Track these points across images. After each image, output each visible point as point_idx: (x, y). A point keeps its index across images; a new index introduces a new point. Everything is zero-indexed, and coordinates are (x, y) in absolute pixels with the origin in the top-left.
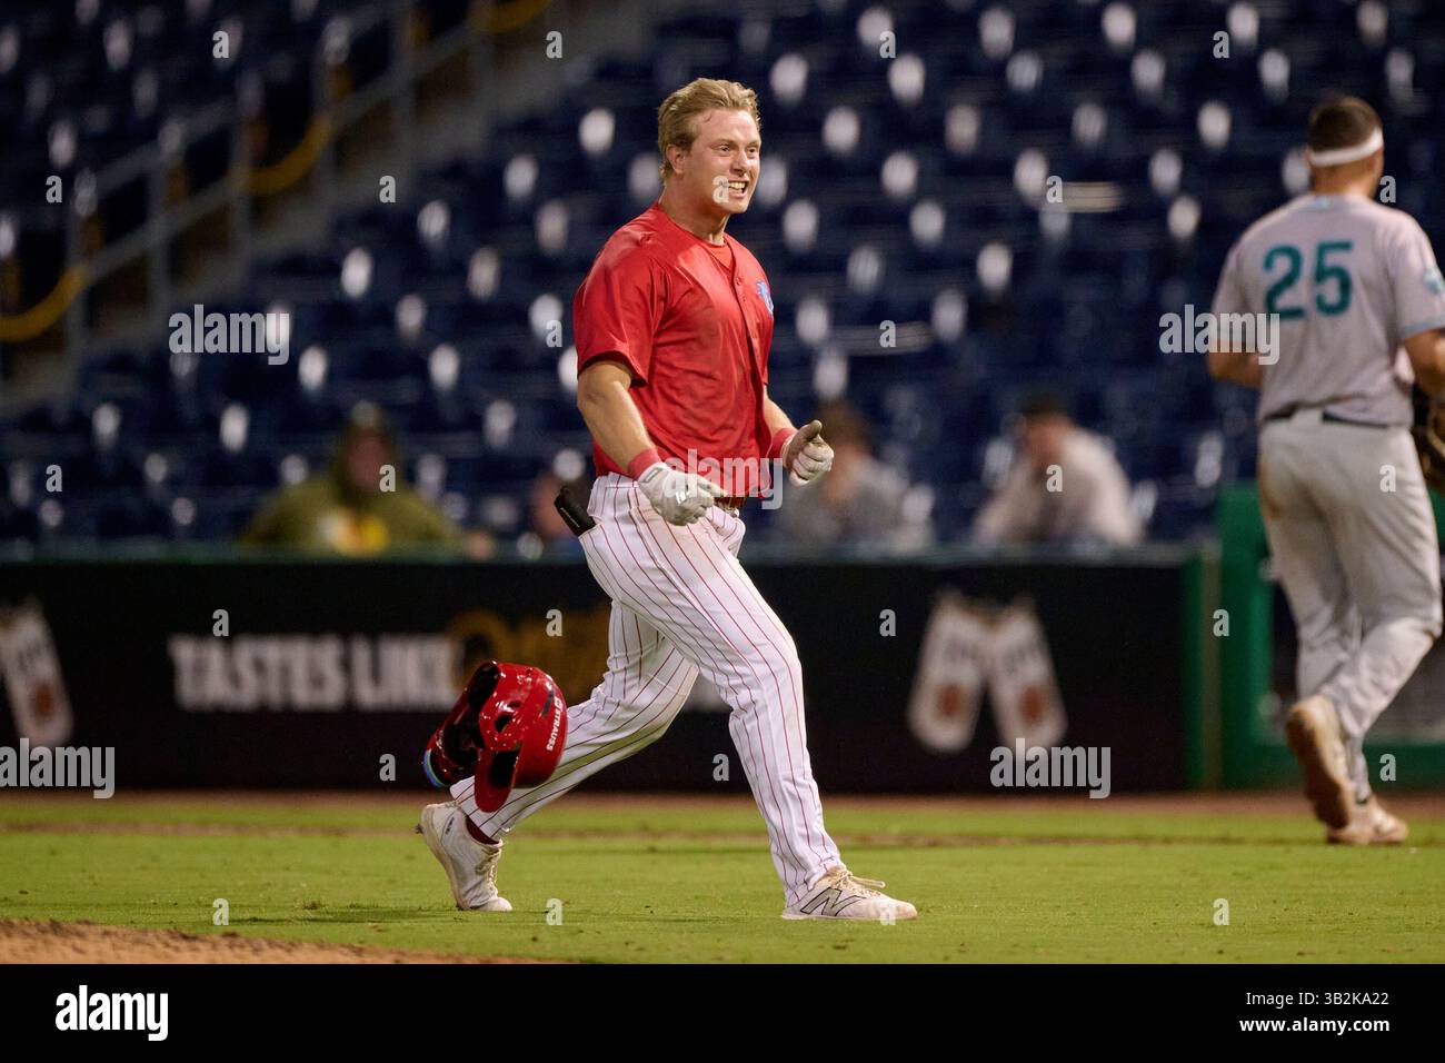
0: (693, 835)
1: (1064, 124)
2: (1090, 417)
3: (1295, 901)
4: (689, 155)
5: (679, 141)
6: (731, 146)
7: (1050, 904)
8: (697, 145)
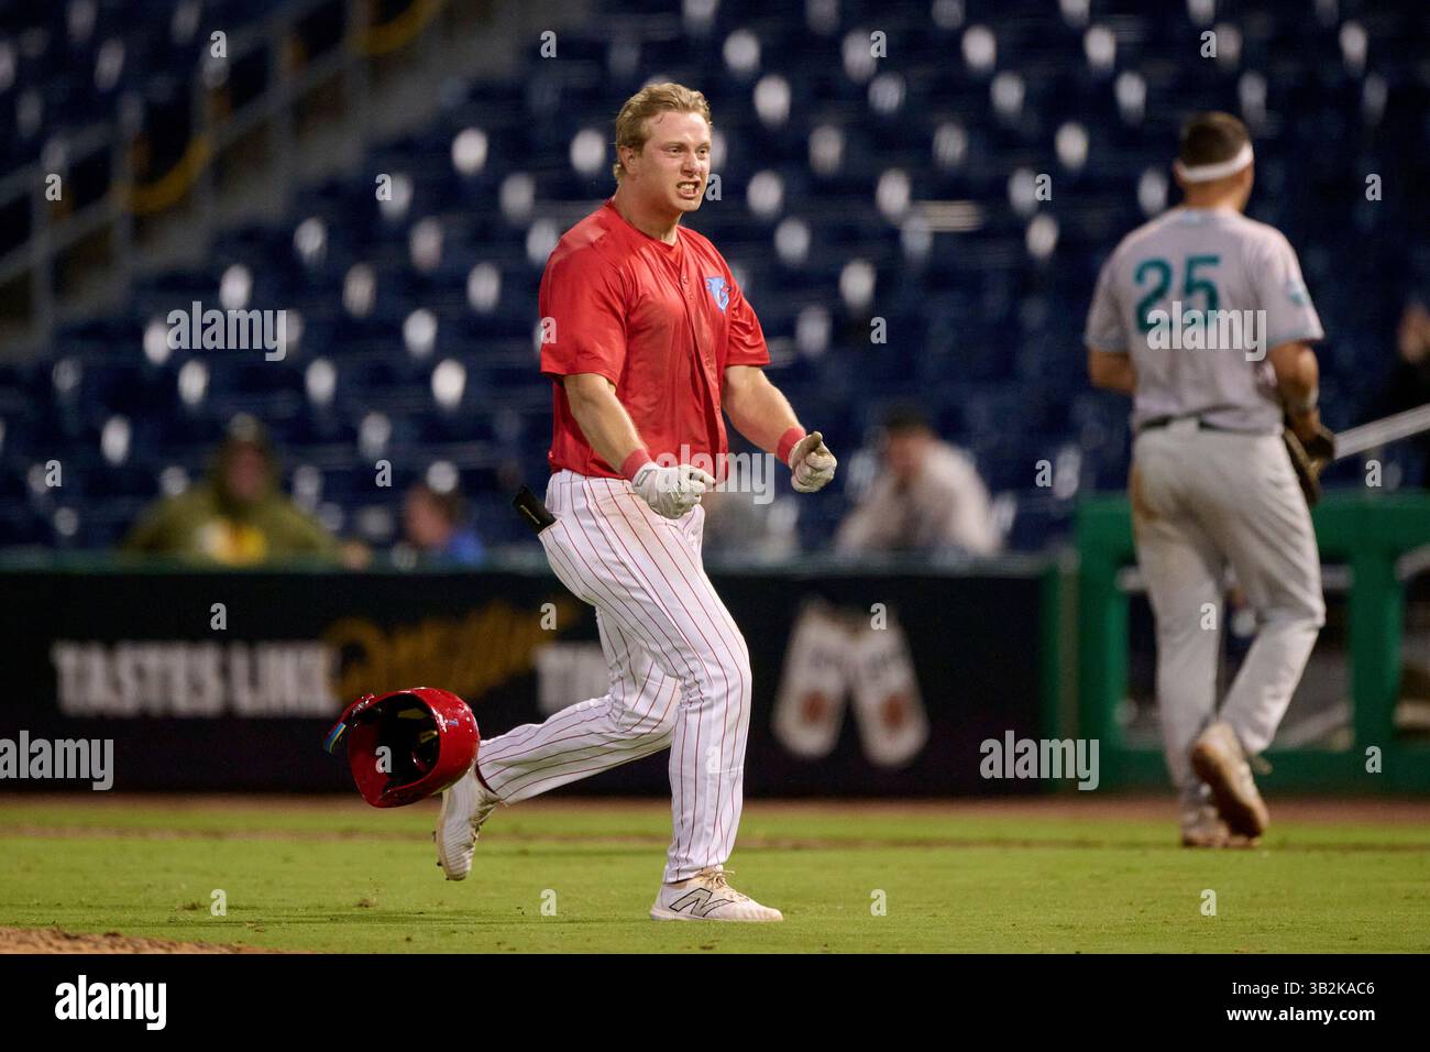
0: (564, 838)
1: (925, 145)
2: (950, 430)
3: (1150, 903)
4: (641, 155)
5: (631, 143)
6: (682, 148)
7: (911, 906)
8: (648, 146)
